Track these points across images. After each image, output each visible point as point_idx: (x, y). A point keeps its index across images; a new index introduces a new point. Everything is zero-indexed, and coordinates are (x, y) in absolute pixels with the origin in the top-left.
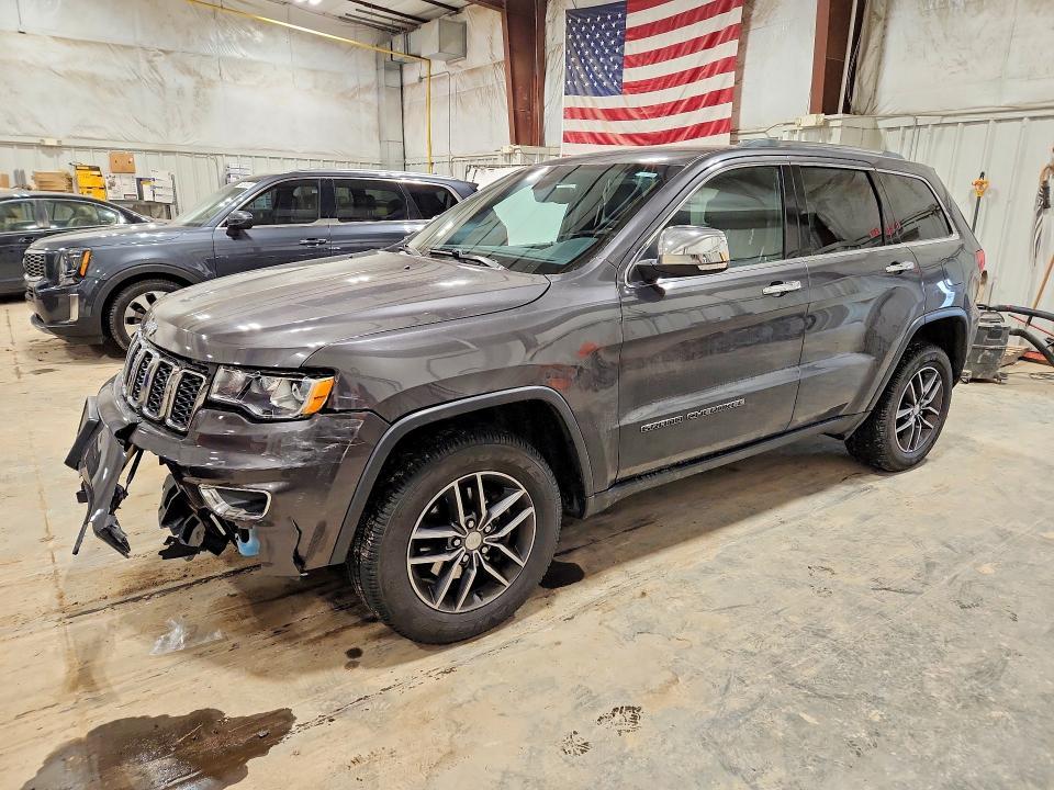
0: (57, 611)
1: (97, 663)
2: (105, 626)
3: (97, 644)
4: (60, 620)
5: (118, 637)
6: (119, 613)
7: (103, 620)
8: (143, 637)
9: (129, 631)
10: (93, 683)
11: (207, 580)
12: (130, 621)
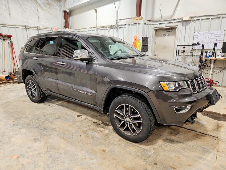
0: (220, 140)
1: (216, 127)
2: (212, 132)
3: (214, 130)
4: (220, 138)
5: (210, 129)
6: (207, 133)
7: (211, 134)
8: (206, 127)
9: (208, 129)
10: (218, 125)
11: (187, 129)
12: (207, 130)
